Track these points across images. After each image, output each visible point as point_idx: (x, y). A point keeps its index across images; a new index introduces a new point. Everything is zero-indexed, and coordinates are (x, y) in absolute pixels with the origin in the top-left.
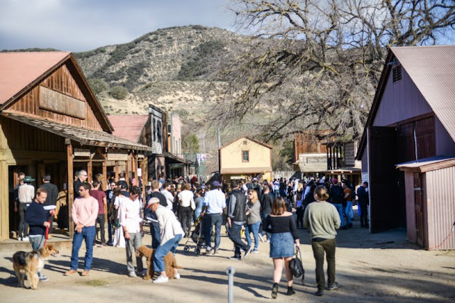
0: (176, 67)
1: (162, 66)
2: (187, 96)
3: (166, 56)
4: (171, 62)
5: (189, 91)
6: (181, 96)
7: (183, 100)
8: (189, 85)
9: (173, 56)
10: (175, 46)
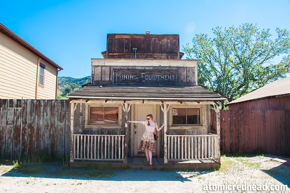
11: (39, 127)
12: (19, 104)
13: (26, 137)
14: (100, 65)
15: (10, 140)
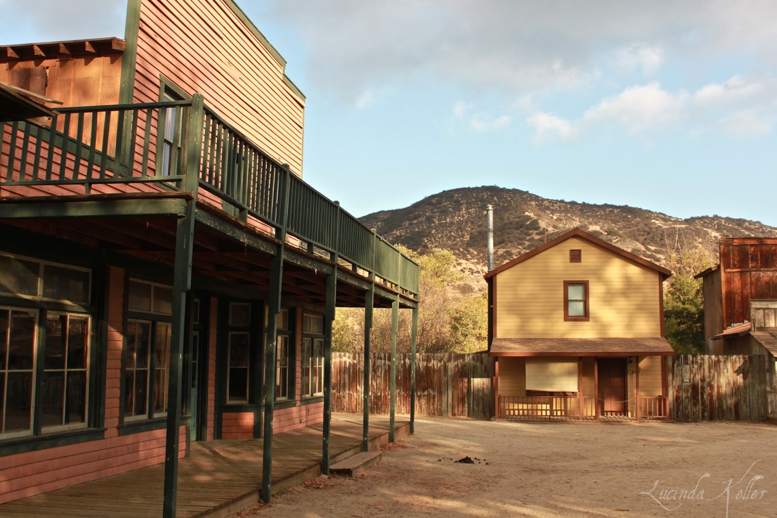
0: (463, 236)
1: (446, 235)
2: (472, 266)
3: (452, 223)
4: (457, 231)
5: (476, 261)
6: (464, 266)
7: (467, 272)
8: (476, 253)
9: (460, 223)
10: (464, 211)
11: (719, 385)
12: (694, 360)
13: (705, 396)
14: (763, 307)
15: (687, 400)
